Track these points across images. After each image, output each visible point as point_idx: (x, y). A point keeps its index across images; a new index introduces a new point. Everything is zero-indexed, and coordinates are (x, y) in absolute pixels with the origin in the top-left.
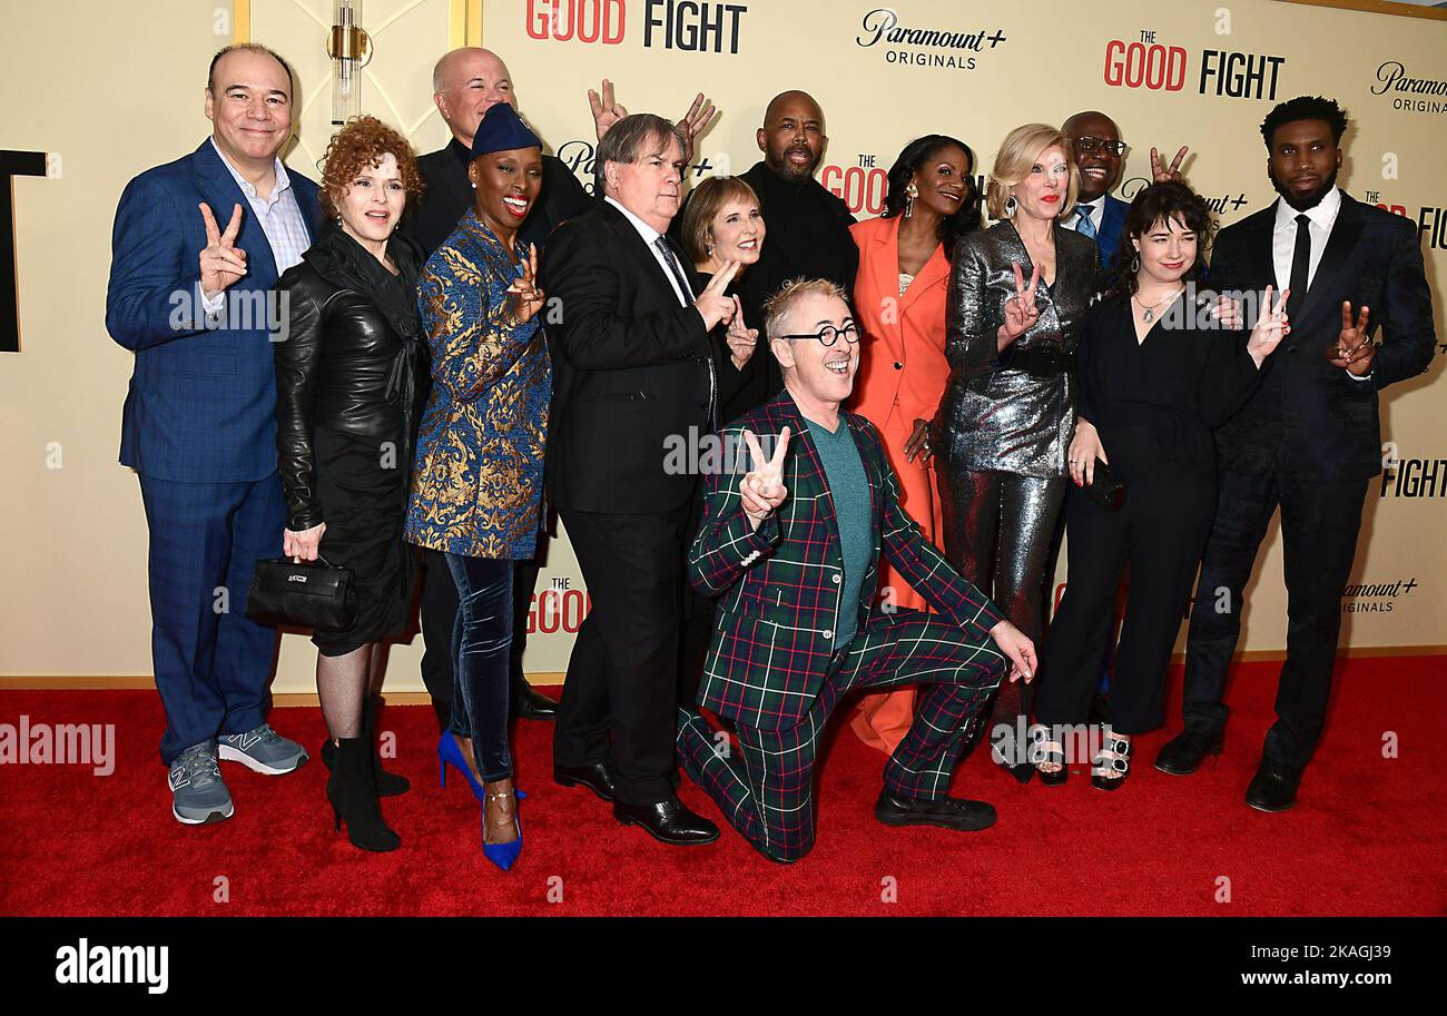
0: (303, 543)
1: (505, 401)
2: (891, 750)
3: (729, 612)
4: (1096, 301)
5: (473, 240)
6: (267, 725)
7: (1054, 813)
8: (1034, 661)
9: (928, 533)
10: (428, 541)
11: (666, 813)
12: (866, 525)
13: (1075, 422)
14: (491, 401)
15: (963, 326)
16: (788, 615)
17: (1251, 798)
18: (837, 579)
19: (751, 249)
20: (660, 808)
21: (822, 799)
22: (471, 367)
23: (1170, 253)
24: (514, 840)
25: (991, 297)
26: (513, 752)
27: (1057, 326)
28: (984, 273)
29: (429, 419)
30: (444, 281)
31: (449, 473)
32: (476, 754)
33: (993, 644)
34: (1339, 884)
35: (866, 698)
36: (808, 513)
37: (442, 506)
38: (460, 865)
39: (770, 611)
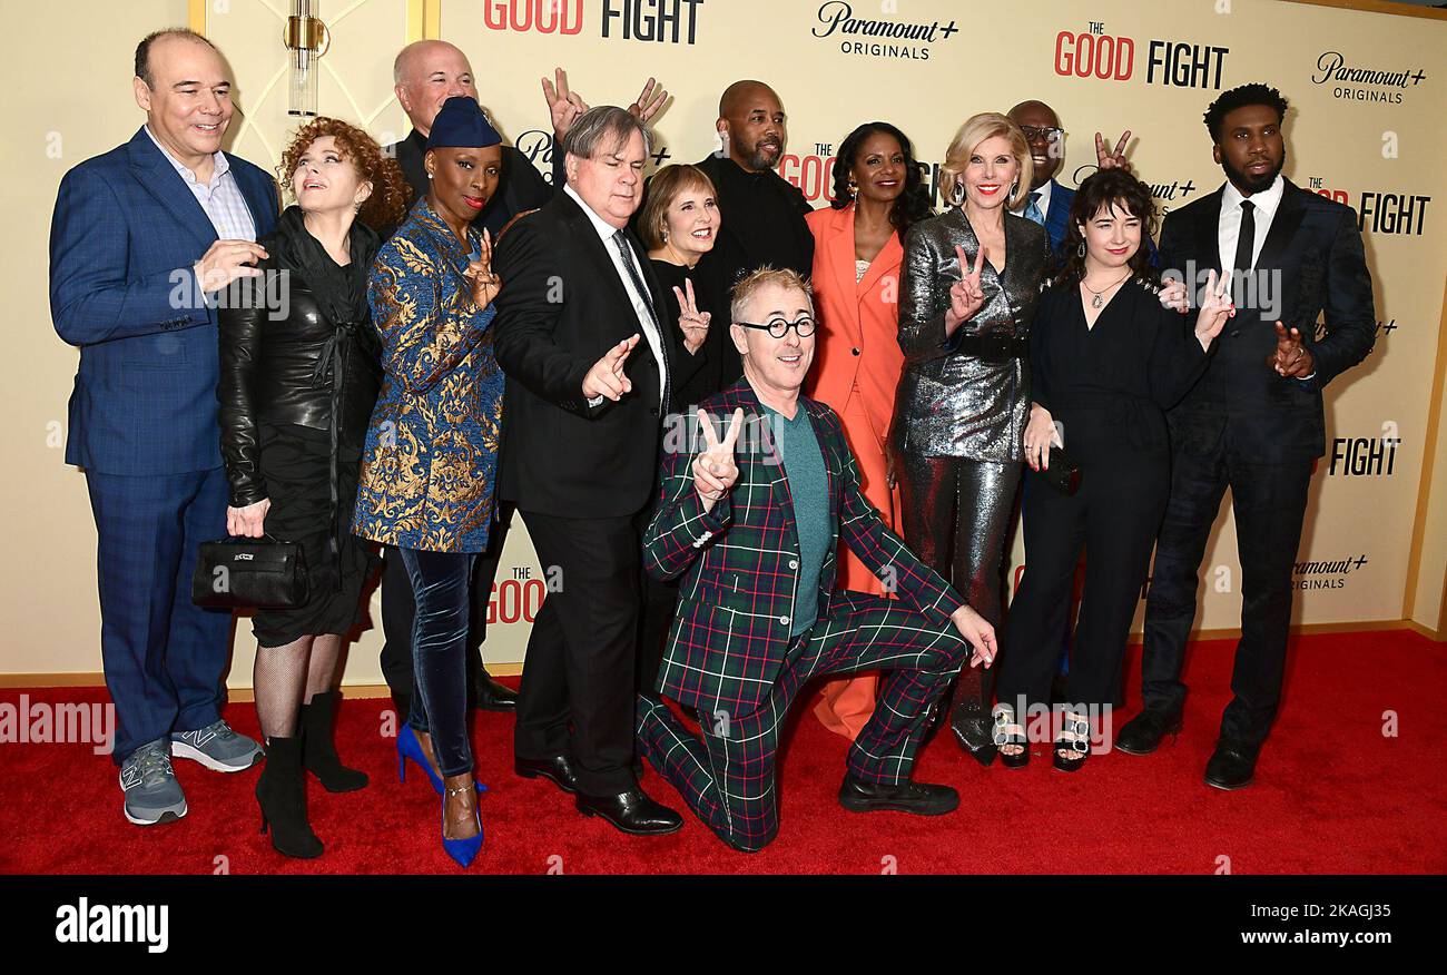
0: (247, 519)
1: (458, 393)
2: (854, 735)
3: (687, 599)
4: (1045, 287)
5: (426, 229)
6: (223, 721)
7: (1016, 795)
8: (994, 646)
9: (889, 520)
10: (377, 534)
11: (630, 804)
12: (824, 512)
13: (1029, 407)
14: (443, 393)
15: (915, 312)
16: (746, 601)
17: (1210, 776)
18: (793, 565)
19: (704, 237)
20: (623, 798)
21: (784, 787)
22: (427, 357)
23: (1114, 238)
24: (475, 834)
25: (942, 283)
26: (472, 745)
27: (1007, 312)
28: (935, 261)
29: (379, 411)
30: (396, 272)
31: (399, 466)
32: (435, 749)
33: (955, 629)
34: (1298, 860)
35: (829, 685)
36: (763, 498)
37: (391, 499)
38: (420, 861)
39: (727, 597)
